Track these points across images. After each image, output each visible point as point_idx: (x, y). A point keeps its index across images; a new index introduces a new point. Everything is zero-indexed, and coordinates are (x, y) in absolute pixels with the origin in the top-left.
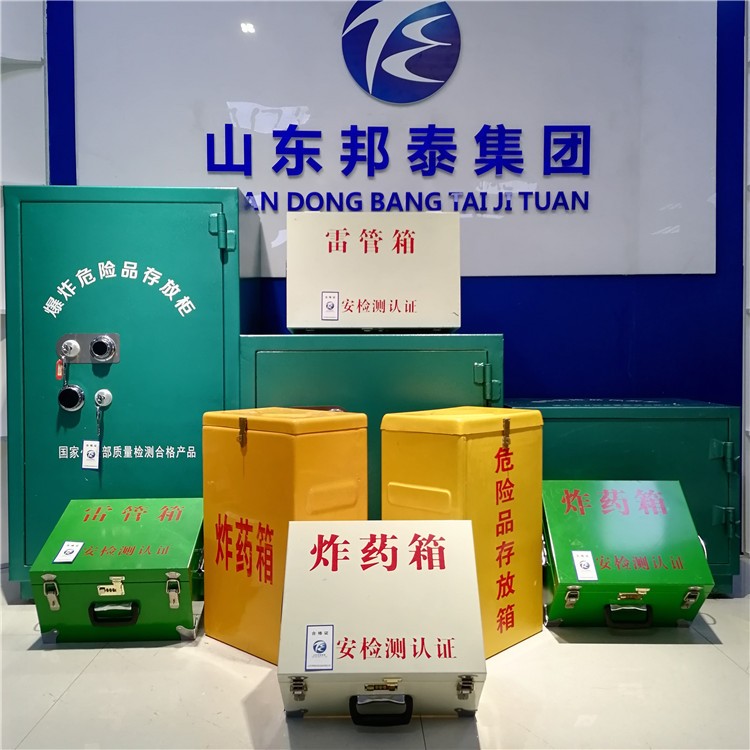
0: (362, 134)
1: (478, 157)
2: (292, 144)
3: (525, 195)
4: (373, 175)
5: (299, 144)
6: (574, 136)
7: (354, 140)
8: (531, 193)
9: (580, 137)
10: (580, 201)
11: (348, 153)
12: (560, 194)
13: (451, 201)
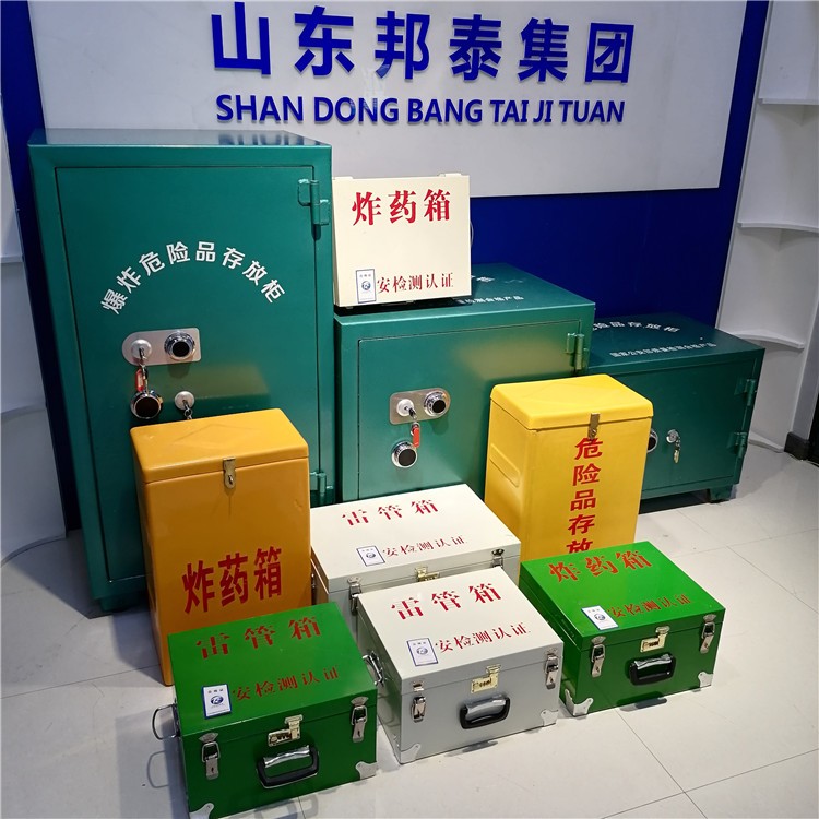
0: (400, 23)
1: (522, 58)
2: (318, 34)
3: (565, 104)
4: (411, 77)
5: (327, 33)
6: (618, 37)
7: (391, 31)
8: (571, 102)
9: (624, 37)
10: (617, 112)
11: (383, 47)
12: (599, 104)
13: (492, 110)
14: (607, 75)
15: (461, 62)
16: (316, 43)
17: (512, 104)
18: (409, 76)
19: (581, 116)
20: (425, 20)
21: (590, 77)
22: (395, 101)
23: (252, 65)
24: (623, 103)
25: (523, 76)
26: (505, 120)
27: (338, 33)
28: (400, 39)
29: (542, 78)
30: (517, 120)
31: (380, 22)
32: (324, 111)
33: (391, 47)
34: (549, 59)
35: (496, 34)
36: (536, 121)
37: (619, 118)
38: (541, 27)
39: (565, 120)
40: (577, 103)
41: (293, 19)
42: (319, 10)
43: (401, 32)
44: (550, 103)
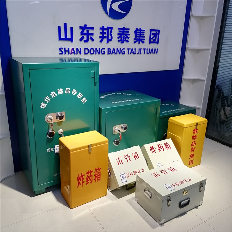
1: (134, 38)
2: (85, 32)
3: (144, 49)
5: (88, 31)
6: (156, 32)
7: (103, 31)
9: (158, 33)
10: (156, 51)
11: (101, 35)
12: (152, 49)
13: (127, 51)
14: (154, 42)
15: (120, 39)
16: (85, 34)
17: (132, 49)
18: (108, 42)
19: (148, 52)
20: (111, 28)
21: (150, 42)
22: (104, 49)
23: (68, 40)
24: (157, 49)
25: (135, 42)
26: (131, 53)
27: (90, 32)
28: (105, 33)
29: (139, 43)
30: (133, 53)
31: (101, 29)
32: (87, 52)
33: (103, 35)
34: (141, 38)
35: (128, 32)
36: (138, 53)
37: (157, 53)
38: (139, 30)
39: (144, 53)
40: (147, 49)
41: (79, 28)
42: (86, 25)
43: (106, 31)
44: (141, 49)
